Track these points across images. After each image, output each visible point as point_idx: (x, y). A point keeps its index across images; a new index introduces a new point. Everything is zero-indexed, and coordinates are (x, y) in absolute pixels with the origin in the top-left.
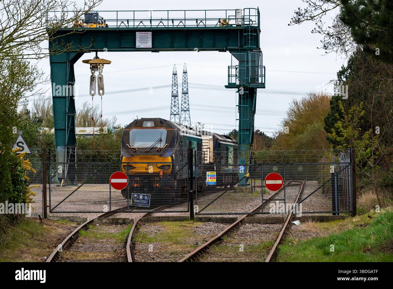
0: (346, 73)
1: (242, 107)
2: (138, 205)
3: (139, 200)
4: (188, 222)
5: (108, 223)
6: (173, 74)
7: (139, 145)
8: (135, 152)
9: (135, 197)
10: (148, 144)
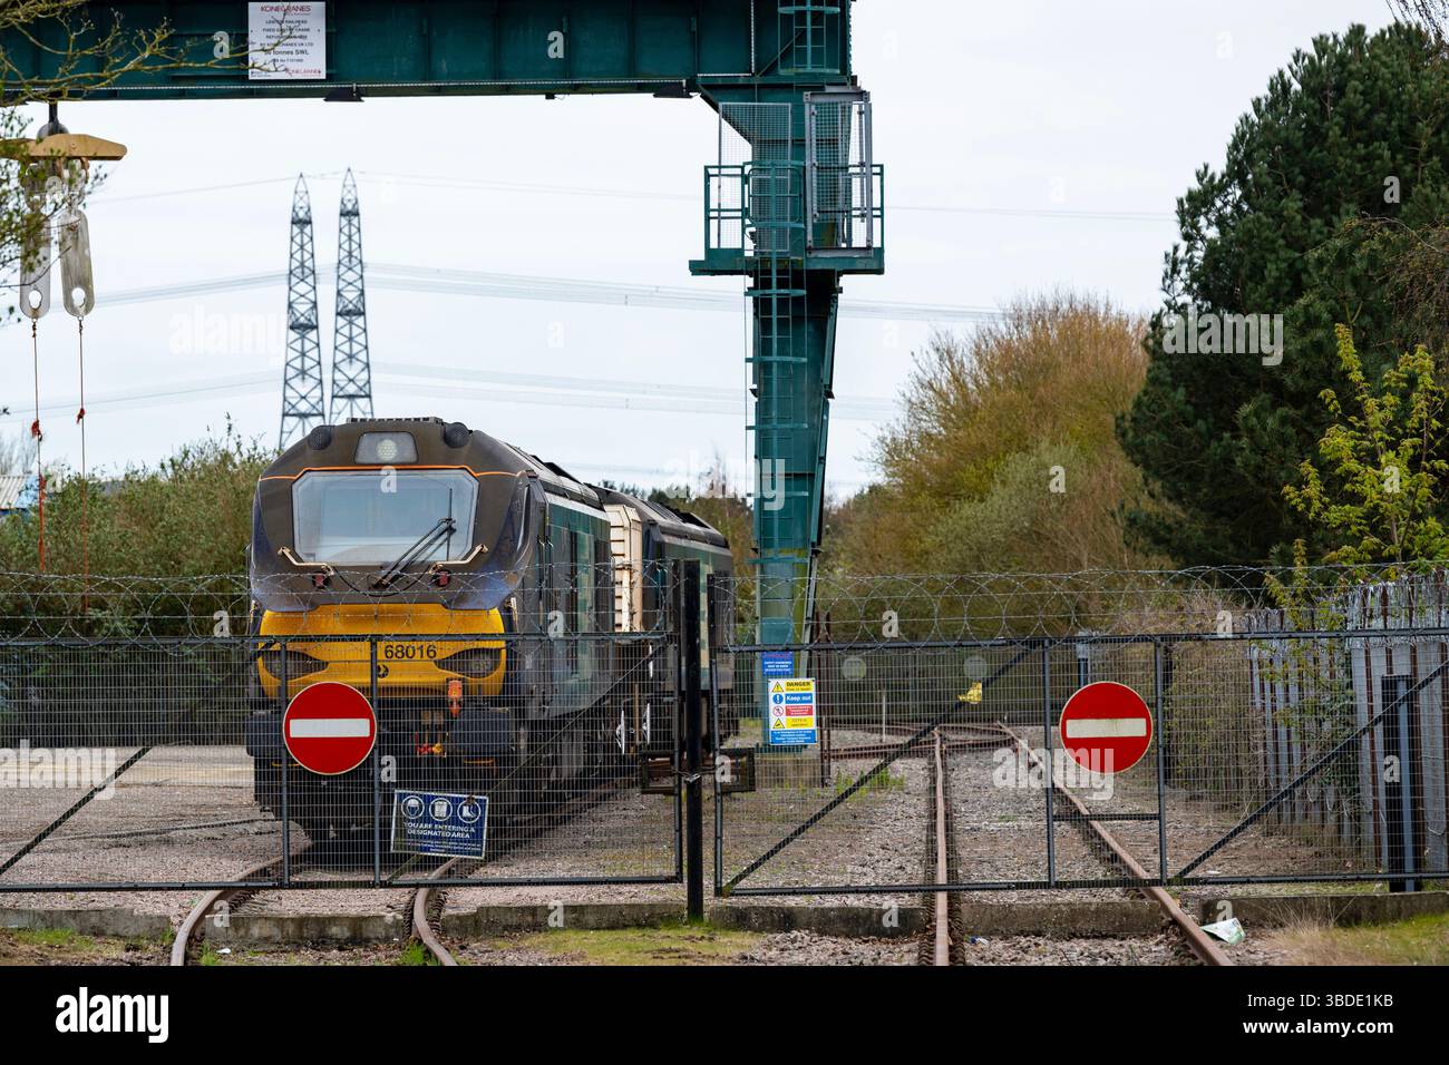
0: (1219, 203)
1: (775, 365)
2: (427, 849)
3: (434, 822)
4: (680, 933)
5: (278, 938)
6: (293, 223)
7: (342, 554)
8: (322, 585)
9: (413, 810)
10: (389, 549)
